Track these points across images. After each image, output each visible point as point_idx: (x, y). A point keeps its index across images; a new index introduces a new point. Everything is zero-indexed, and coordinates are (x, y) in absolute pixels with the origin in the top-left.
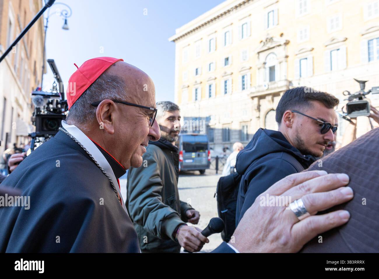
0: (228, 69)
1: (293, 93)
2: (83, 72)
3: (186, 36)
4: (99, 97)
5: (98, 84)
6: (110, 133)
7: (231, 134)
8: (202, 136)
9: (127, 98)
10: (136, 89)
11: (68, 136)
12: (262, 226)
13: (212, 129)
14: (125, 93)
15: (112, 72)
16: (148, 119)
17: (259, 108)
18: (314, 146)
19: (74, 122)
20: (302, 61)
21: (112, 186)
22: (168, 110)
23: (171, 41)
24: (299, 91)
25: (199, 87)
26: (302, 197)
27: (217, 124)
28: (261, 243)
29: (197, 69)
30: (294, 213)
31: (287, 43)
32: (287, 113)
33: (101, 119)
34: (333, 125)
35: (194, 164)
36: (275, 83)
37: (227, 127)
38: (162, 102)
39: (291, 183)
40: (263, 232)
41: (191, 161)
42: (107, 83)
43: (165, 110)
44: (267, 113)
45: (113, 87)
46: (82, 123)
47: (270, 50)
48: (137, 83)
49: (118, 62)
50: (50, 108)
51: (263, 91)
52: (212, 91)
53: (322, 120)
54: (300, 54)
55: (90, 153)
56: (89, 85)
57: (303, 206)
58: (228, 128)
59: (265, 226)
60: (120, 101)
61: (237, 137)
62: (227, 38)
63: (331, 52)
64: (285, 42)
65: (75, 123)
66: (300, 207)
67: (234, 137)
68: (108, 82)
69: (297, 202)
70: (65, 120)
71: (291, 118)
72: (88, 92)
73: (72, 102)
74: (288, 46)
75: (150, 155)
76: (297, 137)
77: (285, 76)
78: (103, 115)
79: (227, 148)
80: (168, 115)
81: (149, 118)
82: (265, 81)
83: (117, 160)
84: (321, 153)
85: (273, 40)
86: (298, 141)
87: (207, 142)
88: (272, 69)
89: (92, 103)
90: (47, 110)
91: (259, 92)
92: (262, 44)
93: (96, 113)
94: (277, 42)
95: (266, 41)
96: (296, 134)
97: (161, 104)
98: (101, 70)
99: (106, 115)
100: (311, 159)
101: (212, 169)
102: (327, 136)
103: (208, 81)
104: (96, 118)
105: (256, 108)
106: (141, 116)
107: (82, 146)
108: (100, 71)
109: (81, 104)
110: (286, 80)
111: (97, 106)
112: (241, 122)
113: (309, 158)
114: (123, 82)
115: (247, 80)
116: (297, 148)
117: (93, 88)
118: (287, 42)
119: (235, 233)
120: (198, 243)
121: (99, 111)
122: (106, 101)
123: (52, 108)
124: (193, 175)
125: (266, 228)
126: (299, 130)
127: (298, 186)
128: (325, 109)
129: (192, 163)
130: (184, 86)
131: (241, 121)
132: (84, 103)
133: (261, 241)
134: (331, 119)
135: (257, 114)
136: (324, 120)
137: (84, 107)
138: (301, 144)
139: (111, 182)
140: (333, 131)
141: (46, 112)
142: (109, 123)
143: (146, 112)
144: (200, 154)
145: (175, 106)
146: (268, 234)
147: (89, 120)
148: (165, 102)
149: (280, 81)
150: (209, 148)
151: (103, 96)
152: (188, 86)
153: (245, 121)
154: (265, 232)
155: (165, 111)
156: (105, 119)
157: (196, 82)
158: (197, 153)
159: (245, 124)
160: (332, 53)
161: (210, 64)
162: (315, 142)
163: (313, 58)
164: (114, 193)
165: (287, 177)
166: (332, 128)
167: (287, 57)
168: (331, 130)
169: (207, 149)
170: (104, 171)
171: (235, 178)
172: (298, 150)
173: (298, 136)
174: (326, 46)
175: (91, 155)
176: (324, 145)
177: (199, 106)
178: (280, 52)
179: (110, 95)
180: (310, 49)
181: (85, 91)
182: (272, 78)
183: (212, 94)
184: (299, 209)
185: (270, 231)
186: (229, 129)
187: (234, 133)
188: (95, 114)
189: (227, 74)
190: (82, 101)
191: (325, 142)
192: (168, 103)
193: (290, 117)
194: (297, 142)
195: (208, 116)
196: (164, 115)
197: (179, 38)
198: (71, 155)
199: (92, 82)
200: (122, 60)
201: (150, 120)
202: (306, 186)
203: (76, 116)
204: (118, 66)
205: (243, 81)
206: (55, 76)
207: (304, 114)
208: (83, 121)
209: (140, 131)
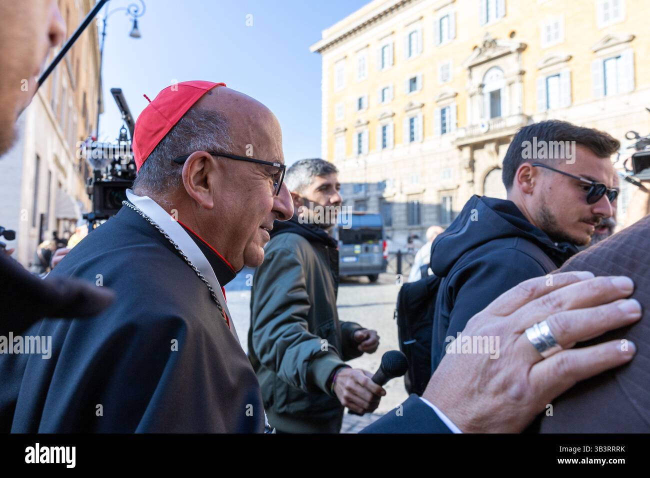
0: (416, 98)
1: (534, 132)
2: (159, 107)
3: (340, 43)
4: (186, 148)
5: (183, 127)
6: (207, 208)
7: (422, 211)
8: (372, 215)
9: (234, 148)
10: (248, 132)
11: (137, 215)
12: (477, 368)
13: (390, 204)
14: (230, 139)
15: (207, 105)
16: (270, 183)
17: (472, 165)
18: (574, 226)
19: (147, 191)
20: (551, 80)
21: (212, 298)
22: (318, 174)
23: (315, 52)
24: (546, 127)
25: (365, 130)
26: (548, 319)
27: (396, 194)
28: (476, 396)
29: (360, 100)
30: (533, 345)
31: (522, 49)
32: (524, 167)
33: (191, 185)
34: (609, 188)
35: (359, 264)
36: (501, 121)
37: (414, 199)
38: (307, 160)
39: (527, 294)
40: (479, 378)
41: (353, 259)
42: (199, 123)
43: (314, 173)
44: (488, 174)
45: (209, 129)
46: (159, 192)
47: (491, 61)
48: (250, 122)
49: (216, 89)
50: (117, 171)
51: (479, 135)
52: (387, 137)
53: (589, 179)
54: (546, 67)
55: (176, 243)
56: (169, 129)
57: (549, 334)
58: (418, 201)
59: (482, 366)
60: (222, 153)
61: (434, 216)
62: (414, 42)
63: (604, 61)
64: (518, 46)
65: (148, 193)
66: (543, 336)
67: (428, 216)
68: (200, 121)
69: (539, 327)
70: (130, 189)
71: (532, 177)
72: (167, 140)
73: (143, 159)
74: (525, 54)
75: (290, 252)
76: (544, 211)
77: (519, 107)
78: (194, 177)
79: (416, 237)
80: (319, 182)
81: (273, 181)
82: (482, 117)
83: (221, 254)
84: (588, 239)
85: (496, 44)
86: (544, 217)
87: (381, 227)
88: (495, 96)
89: (174, 158)
90: (112, 175)
91: (472, 136)
92: (477, 51)
93: (183, 175)
94: (504, 47)
95: (484, 45)
96: (540, 204)
97: (306, 164)
98: (189, 102)
99: (198, 178)
100: (569, 250)
101: (390, 274)
102: (599, 206)
103: (380, 120)
104: (183, 184)
105: (467, 164)
106: (260, 178)
107: (163, 231)
108: (186, 104)
109: (158, 160)
110: (522, 115)
111: (182, 163)
112: (440, 191)
113: (566, 247)
114: (225, 120)
115: (450, 117)
116: (543, 230)
117: (175, 134)
118: (523, 47)
119: (432, 380)
120: (368, 396)
121: (187, 170)
122: (199, 153)
123: (120, 170)
124: (357, 283)
125: (484, 372)
126: (546, 198)
127: (540, 300)
128: (593, 159)
129: (356, 262)
130: (338, 129)
131: (441, 188)
132: (161, 159)
133: (476, 392)
134: (605, 177)
135: (469, 176)
136: (593, 179)
137: (162, 166)
138: (550, 222)
139: (211, 291)
140: (608, 197)
141: (110, 178)
142: (204, 192)
143: (266, 170)
144: (370, 247)
145: (330, 167)
146: (488, 381)
147: (172, 187)
148: (312, 160)
149: (510, 116)
150: (384, 238)
151: (192, 146)
152: (346, 130)
153: (448, 187)
154: (482, 377)
155: (313, 176)
156: (198, 184)
157: (359, 122)
158: (364, 245)
159: (447, 194)
160: (608, 63)
161: (383, 90)
162: (576, 219)
163: (571, 73)
164: (218, 310)
165: (520, 284)
166: (609, 193)
167: (522, 73)
168: (606, 197)
169: (381, 238)
170: (199, 273)
171: (429, 285)
172: (545, 234)
173: (544, 209)
174: (595, 52)
175: (177, 246)
176: (593, 224)
177: (366, 163)
178: (511, 64)
179: (204, 144)
180: (564, 56)
181: (163, 139)
182: (495, 112)
183: (387, 142)
184: (543, 339)
185: (492, 376)
186: (418, 204)
187: (428, 210)
188: (181, 176)
189: (414, 107)
190: (158, 155)
191: (595, 218)
192: (317, 161)
193: (529, 175)
194: (543, 219)
195: (380, 180)
196: (312, 183)
197: (328, 46)
198: (144, 245)
199: (174, 124)
200: (223, 85)
201: (275, 185)
202: (554, 299)
203: (149, 181)
204: (217, 94)
205: (443, 118)
206: (124, 117)
207: (555, 168)
208: (162, 189)
209: (257, 203)
